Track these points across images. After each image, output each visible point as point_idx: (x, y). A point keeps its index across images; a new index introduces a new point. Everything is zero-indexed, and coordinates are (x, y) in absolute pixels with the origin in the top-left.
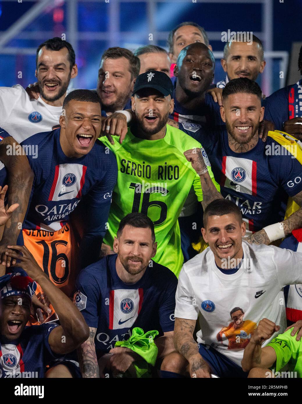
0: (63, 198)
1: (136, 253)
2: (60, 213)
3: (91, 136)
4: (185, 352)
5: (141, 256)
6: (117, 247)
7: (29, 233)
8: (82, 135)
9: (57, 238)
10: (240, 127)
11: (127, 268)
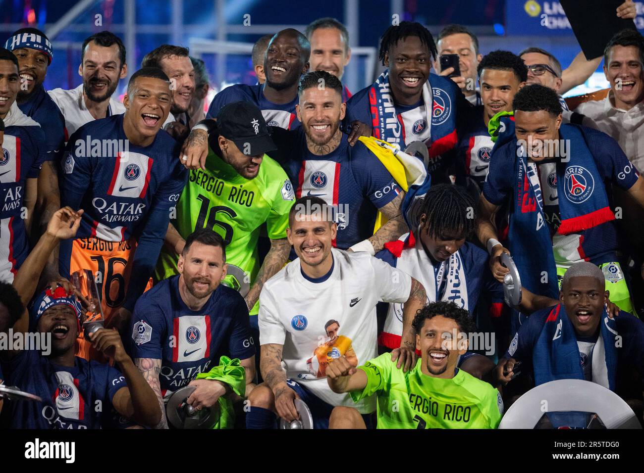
0: (124, 194)
1: (204, 274)
2: (120, 213)
3: (157, 117)
4: (269, 382)
5: (209, 278)
6: (182, 266)
7: (83, 246)
8: (147, 115)
9: (118, 255)
10: (316, 125)
11: (191, 290)
